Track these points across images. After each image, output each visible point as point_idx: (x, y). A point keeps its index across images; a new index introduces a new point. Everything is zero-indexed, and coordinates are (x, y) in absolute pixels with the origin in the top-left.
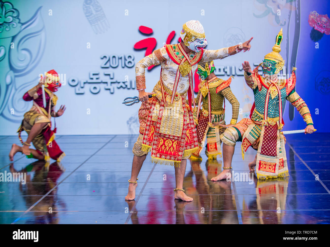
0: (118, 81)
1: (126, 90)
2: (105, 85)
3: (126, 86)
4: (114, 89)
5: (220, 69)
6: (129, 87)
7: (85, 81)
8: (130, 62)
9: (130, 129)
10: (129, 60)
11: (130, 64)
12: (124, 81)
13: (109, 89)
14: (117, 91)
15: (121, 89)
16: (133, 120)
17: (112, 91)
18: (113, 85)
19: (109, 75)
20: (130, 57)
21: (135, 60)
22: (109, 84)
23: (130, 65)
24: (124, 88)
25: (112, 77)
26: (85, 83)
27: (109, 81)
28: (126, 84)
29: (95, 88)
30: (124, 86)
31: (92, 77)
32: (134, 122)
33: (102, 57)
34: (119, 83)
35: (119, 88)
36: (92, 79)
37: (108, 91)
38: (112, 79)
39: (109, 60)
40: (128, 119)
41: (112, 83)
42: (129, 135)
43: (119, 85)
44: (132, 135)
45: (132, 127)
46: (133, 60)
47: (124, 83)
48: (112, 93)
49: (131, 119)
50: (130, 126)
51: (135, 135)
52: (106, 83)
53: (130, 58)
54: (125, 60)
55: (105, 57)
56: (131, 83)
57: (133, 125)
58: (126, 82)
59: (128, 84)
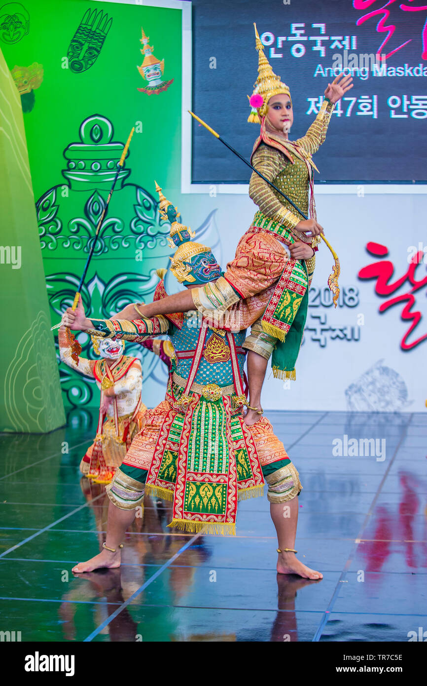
0: (333, 327)
1: (344, 342)
2: (312, 333)
3: (345, 335)
4: (326, 339)
6: (349, 337)
8: (351, 298)
9: (350, 403)
10: (349, 295)
11: (351, 301)
12: (342, 328)
13: (318, 340)
14: (330, 342)
15: (338, 340)
16: (354, 389)
17: (323, 343)
18: (325, 333)
19: (319, 318)
20: (351, 290)
21: (360, 296)
22: (319, 331)
23: (351, 303)
24: (341, 339)
25: (323, 320)
27: (319, 327)
28: (345, 332)
30: (341, 335)
32: (356, 392)
34: (334, 330)
35: (333, 339)
37: (317, 344)
38: (323, 324)
39: (319, 294)
40: (346, 387)
41: (323, 330)
42: (348, 412)
43: (334, 334)
44: (352, 412)
45: (353, 399)
46: (357, 295)
47: (341, 330)
48: (323, 346)
49: (351, 387)
50: (350, 398)
51: (357, 412)
52: (314, 330)
53: (351, 292)
54: (345, 294)
56: (353, 330)
57: (355, 398)
58: (345, 329)
59: (348, 332)
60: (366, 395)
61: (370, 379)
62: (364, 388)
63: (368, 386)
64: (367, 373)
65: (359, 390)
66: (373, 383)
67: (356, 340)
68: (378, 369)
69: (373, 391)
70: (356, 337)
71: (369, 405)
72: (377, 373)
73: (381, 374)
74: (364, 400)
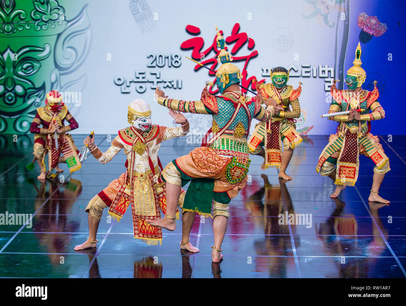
0: (165, 81)
1: (172, 89)
2: (152, 84)
3: (173, 85)
5: (267, 70)
6: (175, 86)
7: (131, 81)
8: (177, 62)
10: (175, 59)
15: (168, 88)
18: (159, 84)
19: (155, 74)
20: (176, 56)
21: (182, 60)
22: (155, 83)
23: (177, 65)
24: (170, 88)
25: (158, 76)
26: (130, 82)
27: (155, 80)
28: (172, 83)
29: (141, 87)
30: (170, 86)
31: (138, 76)
33: (149, 56)
34: (165, 82)
35: (165, 88)
36: (138, 78)
38: (158, 78)
39: (156, 59)
41: (158, 82)
43: (165, 85)
46: (180, 60)
47: (170, 82)
52: (153, 82)
53: (176, 58)
54: (172, 59)
55: (151, 56)
56: (177, 82)
58: (173, 81)
59: (174, 84)
67: (180, 89)
70: (180, 86)
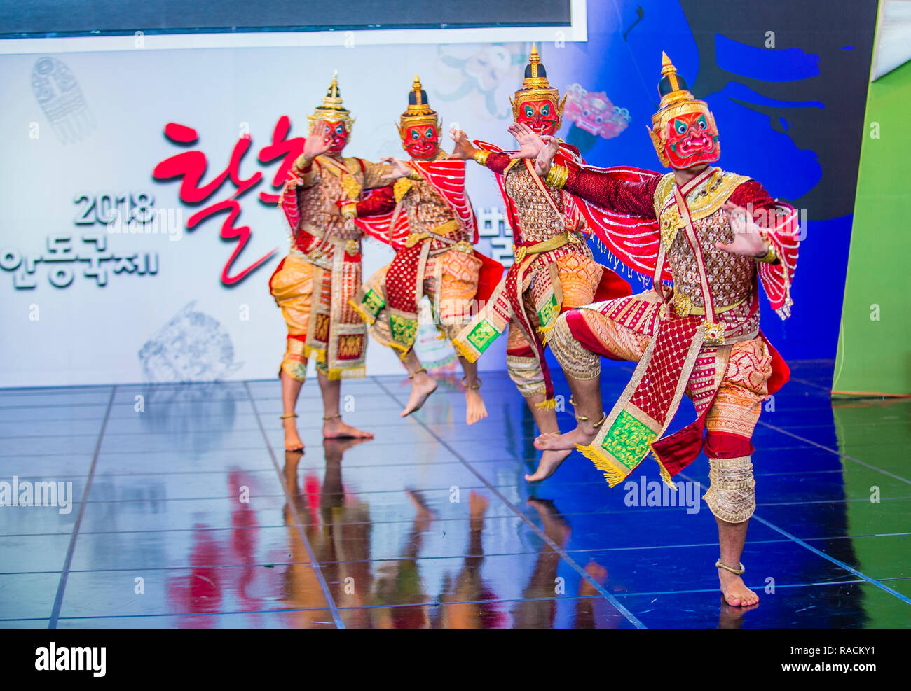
0: (117, 256)
1: (135, 276)
2: (86, 265)
3: (136, 266)
4: (106, 275)
6: (142, 268)
7: (38, 258)
8: (143, 210)
9: (147, 370)
10: (141, 204)
11: (144, 213)
12: (130, 255)
13: (95, 276)
14: (113, 279)
15: (125, 274)
16: (153, 349)
17: (102, 280)
18: (104, 265)
19: (94, 241)
20: (143, 197)
21: (156, 205)
22: (95, 262)
23: (144, 217)
24: (131, 272)
25: (101, 245)
26: (36, 262)
27: (95, 256)
28: (136, 262)
29: (61, 273)
30: (130, 268)
31: (53, 246)
32: (155, 353)
33: (78, 199)
34: (118, 260)
35: (118, 273)
36: (54, 251)
37: (93, 281)
38: (101, 250)
39: (94, 206)
40: (140, 346)
41: (101, 260)
42: (144, 384)
43: (119, 266)
44: (151, 385)
45: (151, 365)
46: (152, 204)
47: (130, 259)
48: (102, 285)
49: (147, 346)
50: (146, 362)
51: (159, 384)
52: (88, 260)
53: (144, 200)
54: (133, 204)
55: (84, 198)
56: (147, 259)
57: (154, 361)
58: (136, 257)
59: (140, 262)
60: (170, 356)
61: (176, 333)
62: (167, 346)
63: (173, 343)
64: (172, 324)
65: (160, 350)
66: (181, 338)
67: (154, 273)
68: (188, 316)
69: (181, 350)
70: (153, 269)
71: (176, 373)
72: (186, 323)
73: (193, 324)
74: (170, 365)
